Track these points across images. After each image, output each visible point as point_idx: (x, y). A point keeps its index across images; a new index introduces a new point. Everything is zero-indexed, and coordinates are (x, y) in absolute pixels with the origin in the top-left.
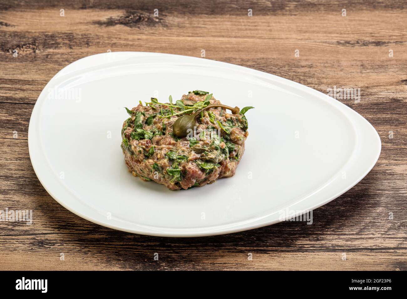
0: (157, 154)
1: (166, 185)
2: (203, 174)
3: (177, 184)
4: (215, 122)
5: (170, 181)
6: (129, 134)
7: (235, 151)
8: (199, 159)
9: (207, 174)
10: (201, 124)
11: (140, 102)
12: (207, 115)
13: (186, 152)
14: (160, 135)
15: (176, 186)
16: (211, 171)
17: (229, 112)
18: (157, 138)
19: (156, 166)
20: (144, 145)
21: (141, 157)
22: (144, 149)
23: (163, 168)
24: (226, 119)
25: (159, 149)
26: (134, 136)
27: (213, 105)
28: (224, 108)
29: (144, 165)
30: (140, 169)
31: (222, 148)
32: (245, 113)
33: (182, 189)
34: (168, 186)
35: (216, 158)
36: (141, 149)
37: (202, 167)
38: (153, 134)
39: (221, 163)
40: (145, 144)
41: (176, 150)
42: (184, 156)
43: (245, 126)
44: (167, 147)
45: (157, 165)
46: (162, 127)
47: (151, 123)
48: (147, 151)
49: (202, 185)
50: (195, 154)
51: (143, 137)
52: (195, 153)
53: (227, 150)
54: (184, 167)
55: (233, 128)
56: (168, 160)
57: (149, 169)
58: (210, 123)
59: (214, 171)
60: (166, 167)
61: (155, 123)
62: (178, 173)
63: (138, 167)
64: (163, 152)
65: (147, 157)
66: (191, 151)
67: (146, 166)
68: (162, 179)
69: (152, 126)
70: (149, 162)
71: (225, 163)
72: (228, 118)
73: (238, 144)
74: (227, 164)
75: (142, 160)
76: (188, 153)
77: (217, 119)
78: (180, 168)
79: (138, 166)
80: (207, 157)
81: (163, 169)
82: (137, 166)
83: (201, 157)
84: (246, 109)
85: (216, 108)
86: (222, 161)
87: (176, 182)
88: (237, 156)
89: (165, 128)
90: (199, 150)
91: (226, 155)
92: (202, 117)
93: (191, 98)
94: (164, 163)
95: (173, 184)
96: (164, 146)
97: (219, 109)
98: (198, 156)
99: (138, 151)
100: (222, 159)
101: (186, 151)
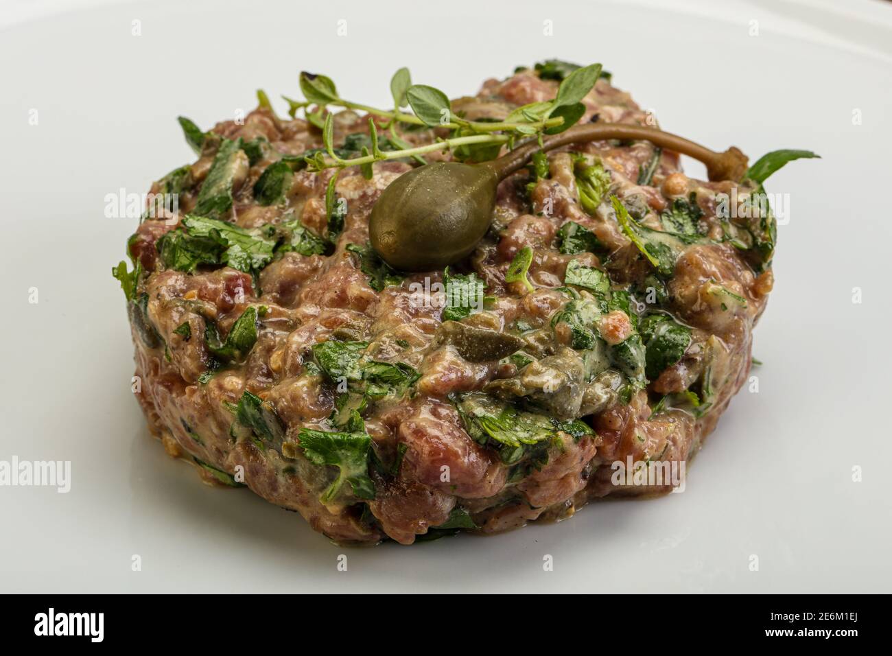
0: (269, 350)
1: (306, 513)
2: (490, 470)
3: (356, 510)
4: (605, 210)
5: (321, 495)
6: (154, 238)
7: (689, 361)
8: (479, 386)
9: (513, 471)
10: (531, 212)
11: (261, 95)
12: (568, 172)
13: (414, 350)
14: (306, 255)
15: (352, 523)
16: (538, 454)
17: (692, 171)
18: (291, 264)
19: (250, 410)
20: (212, 297)
21: (188, 359)
22: (209, 320)
23: (283, 421)
24: (668, 199)
25: (282, 325)
26: (174, 250)
27: (614, 129)
28: (668, 149)
29: (197, 398)
30: (183, 421)
31: (612, 342)
33: (387, 541)
34: (315, 523)
35: (564, 389)
36: (192, 317)
37: (485, 434)
38: (275, 250)
39: (595, 420)
40: (216, 292)
41: (371, 334)
42: (403, 367)
43: (760, 240)
44: (324, 316)
45: (257, 405)
46: (323, 212)
47: (279, 193)
48: (222, 331)
49: (496, 528)
50: (460, 361)
51: (219, 257)
52: (462, 354)
53: (638, 354)
54: (393, 426)
55: (690, 248)
56: (313, 385)
57: (222, 425)
58: (573, 210)
59: (551, 460)
60: (301, 419)
61: (299, 195)
62: (357, 453)
63: (173, 409)
64: (299, 340)
65: (219, 362)
66: (441, 344)
67: (208, 409)
68: (281, 479)
69: (279, 213)
70: (221, 387)
71: (619, 422)
72: (675, 197)
73: (708, 329)
74: (631, 427)
75: (193, 378)
76: (426, 355)
77: (617, 193)
78: (372, 429)
79: (173, 403)
80: (518, 381)
81: (284, 427)
82: (169, 405)
83: (493, 376)
84: (776, 160)
85: (625, 142)
86: (605, 409)
87: (353, 503)
88: (697, 387)
89: (342, 222)
90: (484, 339)
91: (626, 379)
92: (540, 179)
94: (295, 398)
95: (334, 509)
96: (309, 309)
97: (642, 149)
98: (478, 373)
99: (174, 327)
100: (604, 398)
101: (419, 345)
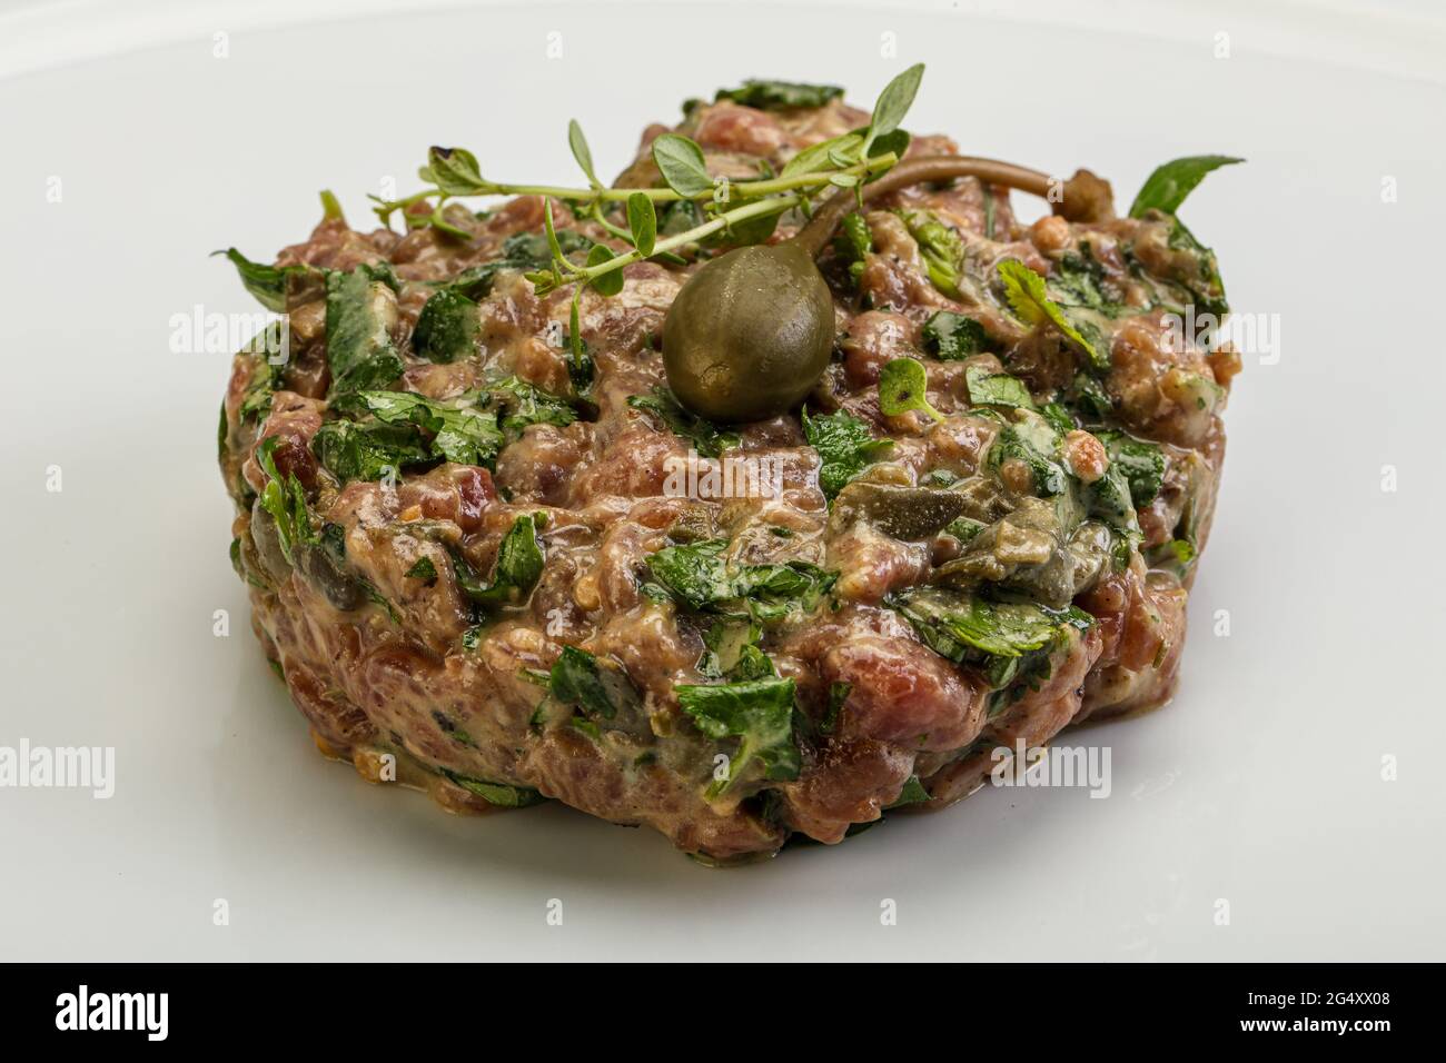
0: (568, 578)
1: (669, 824)
2: (974, 701)
3: (757, 803)
4: (968, 287)
5: (703, 789)
6: (303, 439)
7: (1170, 493)
8: (919, 580)
9: (994, 699)
10: (866, 306)
11: (328, 199)
12: (903, 237)
13: (805, 538)
14: (561, 425)
15: (754, 826)
16: (1036, 665)
18: (544, 442)
19: (576, 674)
20: (446, 512)
21: (439, 613)
22: (451, 546)
23: (637, 682)
24: (1046, 256)
25: (576, 537)
26: (349, 450)
27: (921, 166)
28: (995, 184)
29: (469, 676)
30: (437, 715)
31: (1088, 478)
32: (1178, 200)
33: (797, 842)
34: (686, 839)
35: (1056, 560)
36: (429, 550)
37: (961, 645)
38: (499, 425)
39: (1089, 600)
40: (451, 504)
41: (723, 525)
42: (800, 568)
43: (1206, 295)
44: (643, 510)
45: (590, 667)
46: (559, 358)
47: (462, 340)
48: (474, 562)
49: (948, 796)
50: (888, 543)
51: (427, 450)
52: (888, 532)
53: (1121, 488)
54: (813, 659)
55: (1121, 321)
56: (670, 617)
57: (513, 710)
58: (930, 294)
59: (1054, 671)
60: (666, 673)
61: (497, 336)
62: (776, 708)
63: (416, 701)
64: (621, 559)
65: (485, 613)
66: (849, 522)
67: (490, 685)
68: (630, 776)
69: (478, 366)
70: (510, 651)
71: (1122, 599)
72: (1059, 253)
73: (1179, 439)
74: (1135, 602)
75: (445, 642)
76: (827, 543)
77: (980, 260)
78: (785, 672)
79: (416, 689)
80: (990, 560)
81: (641, 694)
82: (405, 694)
83: (937, 560)
84: (1180, 177)
85: (940, 184)
86: (1096, 581)
87: (754, 793)
88: (1180, 532)
89: (591, 367)
90: (915, 504)
91: (1116, 533)
92: (868, 254)
93: (728, 134)
94: (649, 644)
95: (724, 808)
96: (611, 504)
97: (967, 186)
98: (913, 556)
99: (406, 570)
100: (1095, 565)
101: (808, 530)
